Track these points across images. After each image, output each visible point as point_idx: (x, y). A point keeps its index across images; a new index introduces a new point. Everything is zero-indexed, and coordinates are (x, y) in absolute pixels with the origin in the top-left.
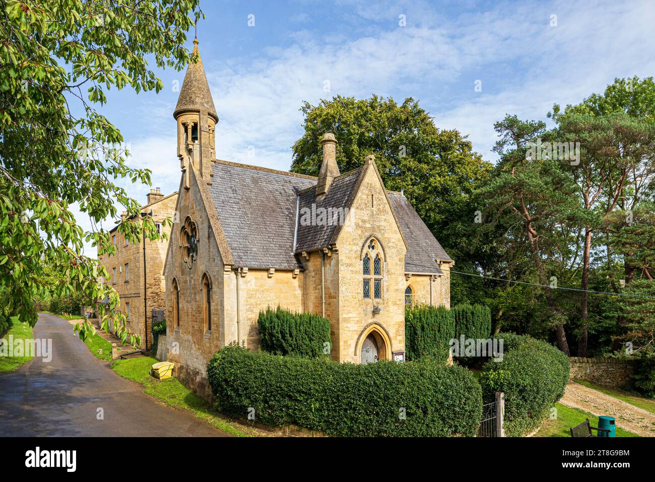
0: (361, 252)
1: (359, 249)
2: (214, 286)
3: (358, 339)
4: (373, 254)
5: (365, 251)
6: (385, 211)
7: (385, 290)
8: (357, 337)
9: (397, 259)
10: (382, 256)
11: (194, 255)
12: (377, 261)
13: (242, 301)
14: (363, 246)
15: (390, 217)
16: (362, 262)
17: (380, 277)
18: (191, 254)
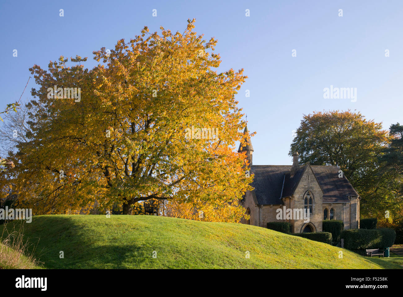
0: (304, 196)
1: (303, 195)
2: (251, 212)
3: (302, 227)
4: (309, 197)
5: (305, 196)
6: (314, 181)
7: (313, 209)
8: (301, 227)
9: (319, 198)
10: (312, 197)
11: (244, 201)
12: (311, 199)
13: (261, 217)
14: (304, 194)
15: (316, 183)
16: (304, 200)
17: (312, 205)
18: (242, 202)
